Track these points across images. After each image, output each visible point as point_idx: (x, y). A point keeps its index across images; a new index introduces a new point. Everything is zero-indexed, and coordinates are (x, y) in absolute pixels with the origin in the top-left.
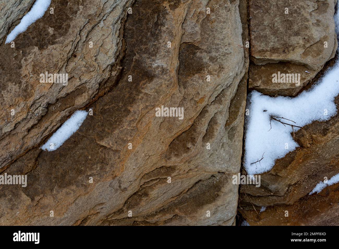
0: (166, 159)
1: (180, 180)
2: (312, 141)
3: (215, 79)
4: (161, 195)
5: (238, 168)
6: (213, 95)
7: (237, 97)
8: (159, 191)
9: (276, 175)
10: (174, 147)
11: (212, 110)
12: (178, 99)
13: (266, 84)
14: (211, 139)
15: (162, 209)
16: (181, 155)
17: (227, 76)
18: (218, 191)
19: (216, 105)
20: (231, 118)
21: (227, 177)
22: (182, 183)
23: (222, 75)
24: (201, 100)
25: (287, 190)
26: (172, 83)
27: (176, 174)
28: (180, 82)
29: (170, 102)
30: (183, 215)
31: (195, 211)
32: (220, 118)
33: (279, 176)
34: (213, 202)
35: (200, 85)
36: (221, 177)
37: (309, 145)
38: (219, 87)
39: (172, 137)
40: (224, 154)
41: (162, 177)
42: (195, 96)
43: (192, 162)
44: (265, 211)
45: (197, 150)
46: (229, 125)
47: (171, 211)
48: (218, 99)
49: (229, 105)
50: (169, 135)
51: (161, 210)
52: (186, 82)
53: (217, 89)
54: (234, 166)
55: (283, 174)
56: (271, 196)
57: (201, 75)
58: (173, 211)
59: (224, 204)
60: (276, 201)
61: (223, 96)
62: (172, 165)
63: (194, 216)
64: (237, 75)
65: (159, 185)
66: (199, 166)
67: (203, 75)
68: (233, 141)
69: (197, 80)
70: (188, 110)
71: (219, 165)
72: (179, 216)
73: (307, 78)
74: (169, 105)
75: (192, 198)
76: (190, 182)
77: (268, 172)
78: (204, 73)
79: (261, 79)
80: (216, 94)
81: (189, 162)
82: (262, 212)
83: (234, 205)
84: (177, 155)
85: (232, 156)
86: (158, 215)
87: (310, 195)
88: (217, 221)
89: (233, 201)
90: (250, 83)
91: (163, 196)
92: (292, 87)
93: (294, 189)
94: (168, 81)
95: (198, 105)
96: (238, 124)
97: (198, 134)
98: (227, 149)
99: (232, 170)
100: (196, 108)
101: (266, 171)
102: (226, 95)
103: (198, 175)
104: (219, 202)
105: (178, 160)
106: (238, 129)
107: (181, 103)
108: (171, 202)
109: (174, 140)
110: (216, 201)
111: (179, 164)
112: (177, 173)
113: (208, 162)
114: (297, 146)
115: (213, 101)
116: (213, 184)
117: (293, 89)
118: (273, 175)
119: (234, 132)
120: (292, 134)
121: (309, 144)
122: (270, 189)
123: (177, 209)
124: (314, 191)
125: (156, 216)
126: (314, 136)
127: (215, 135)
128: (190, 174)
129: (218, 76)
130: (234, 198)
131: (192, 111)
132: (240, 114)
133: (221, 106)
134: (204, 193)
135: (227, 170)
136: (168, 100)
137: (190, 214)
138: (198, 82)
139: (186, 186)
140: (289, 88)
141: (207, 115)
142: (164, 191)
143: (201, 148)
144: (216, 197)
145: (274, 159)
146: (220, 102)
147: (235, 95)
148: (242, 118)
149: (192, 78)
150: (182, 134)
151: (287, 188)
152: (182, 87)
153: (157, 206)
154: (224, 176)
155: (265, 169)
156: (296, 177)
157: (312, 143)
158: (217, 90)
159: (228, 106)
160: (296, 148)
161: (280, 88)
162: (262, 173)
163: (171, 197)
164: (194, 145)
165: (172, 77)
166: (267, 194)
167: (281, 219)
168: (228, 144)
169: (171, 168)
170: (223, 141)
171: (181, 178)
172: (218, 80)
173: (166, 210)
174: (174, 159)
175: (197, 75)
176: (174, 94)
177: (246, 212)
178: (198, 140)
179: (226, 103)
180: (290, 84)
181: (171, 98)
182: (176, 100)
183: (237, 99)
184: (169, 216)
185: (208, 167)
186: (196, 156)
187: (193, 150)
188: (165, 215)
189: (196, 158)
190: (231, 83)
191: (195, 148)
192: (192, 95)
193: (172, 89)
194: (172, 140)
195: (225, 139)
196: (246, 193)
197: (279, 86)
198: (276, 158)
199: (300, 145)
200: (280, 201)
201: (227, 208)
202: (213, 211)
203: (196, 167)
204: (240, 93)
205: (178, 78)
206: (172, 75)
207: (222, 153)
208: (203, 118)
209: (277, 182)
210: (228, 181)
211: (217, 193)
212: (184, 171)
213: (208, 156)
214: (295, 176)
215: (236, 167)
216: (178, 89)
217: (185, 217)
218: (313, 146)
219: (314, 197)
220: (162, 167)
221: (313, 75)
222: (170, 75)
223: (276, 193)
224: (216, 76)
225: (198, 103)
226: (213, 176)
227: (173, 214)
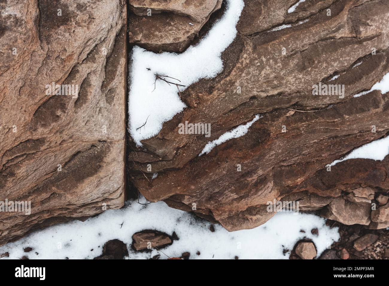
0: (31, 130)
1: (53, 154)
2: (199, 100)
3: (85, 32)
4: (32, 173)
5: (121, 135)
6: (84, 51)
7: (114, 54)
8: (28, 168)
9: (163, 139)
10: (40, 116)
11: (84, 70)
12: (40, 57)
13: (147, 38)
14: (85, 103)
15: (36, 188)
16: (50, 125)
17: (99, 28)
18: (99, 162)
19: (89, 64)
20: (108, 78)
21: (109, 146)
22: (55, 157)
23: (93, 26)
24: (69, 58)
25: (176, 154)
26: (29, 37)
27: (46, 148)
28: (43, 36)
29: (29, 61)
30: (62, 192)
31: (75, 186)
32: (94, 78)
33: (166, 139)
34: (95, 174)
35: (66, 40)
36: (103, 146)
37: (196, 105)
38: (91, 41)
39: (35, 104)
40: (102, 120)
41: (29, 152)
42: (61, 54)
43: (64, 132)
44: (157, 178)
45: (68, 118)
46: (106, 87)
47: (47, 189)
48: (91, 57)
49: (105, 63)
50: (31, 102)
51: (35, 190)
52: (49, 36)
53: (88, 44)
54: (116, 133)
55: (170, 138)
56: (160, 161)
57: (68, 27)
58: (49, 189)
59: (108, 175)
60: (165, 166)
61: (97, 53)
62: (40, 137)
63: (75, 192)
64: (112, 27)
65: (26, 162)
66: (74, 136)
67: (70, 27)
68: (112, 105)
69: (63, 33)
70: (53, 71)
71: (98, 133)
72: (58, 194)
73: (191, 31)
74: (29, 65)
75: (70, 173)
76: (65, 155)
77: (156, 136)
78: (71, 25)
79: (142, 32)
80: (87, 50)
81: (61, 133)
82: (154, 179)
83: (119, 175)
84: (44, 126)
85: (112, 122)
86: (31, 196)
87: (200, 157)
88: (102, 194)
89: (118, 171)
90: (130, 37)
91: (34, 174)
92: (175, 41)
93: (183, 152)
94: (25, 34)
95: (65, 64)
96: (117, 85)
97: (69, 99)
98: (105, 114)
99: (114, 137)
100: (64, 67)
101: (153, 135)
102: (100, 51)
103: (74, 147)
104: (102, 174)
105: (46, 130)
106: (118, 91)
107: (45, 62)
108: (46, 179)
109: (39, 107)
110: (98, 173)
111: (49, 136)
112: (48, 146)
113: (83, 130)
114: (185, 106)
115: (85, 59)
116: (94, 155)
117: (177, 44)
118: (160, 139)
119: (113, 95)
120: (178, 94)
121: (196, 103)
122: (157, 154)
123: (54, 186)
124: (203, 152)
125: (29, 198)
126: (200, 94)
127: (89, 99)
128: (65, 145)
129: (88, 28)
130: (119, 167)
131: (59, 71)
132: (118, 73)
133: (95, 65)
134: (85, 166)
135: (108, 138)
136: (27, 58)
137: (70, 190)
138: (64, 36)
139: (61, 160)
140: (172, 42)
141: (78, 76)
142: (35, 169)
143: (74, 115)
144: (98, 169)
145: (161, 122)
146: (94, 60)
147: (113, 51)
148: (120, 78)
149: (56, 31)
150: (49, 100)
151: (175, 151)
152: (45, 42)
153: (29, 186)
154: (106, 145)
155: (152, 133)
156: (185, 139)
157: (199, 103)
158: (88, 46)
159: (102, 65)
160: (184, 108)
161: (162, 43)
162: (150, 138)
163: (45, 173)
164: (65, 112)
165: (30, 29)
166: (155, 159)
167: (172, 184)
168: (106, 108)
169: (40, 141)
170: (100, 105)
171: (53, 152)
172: (88, 34)
173: (41, 189)
174: (40, 130)
175: (62, 28)
176: (34, 51)
177: (138, 181)
178: (69, 106)
179: (100, 61)
180: (173, 38)
181: (31, 57)
182: (38, 58)
183: (114, 56)
184: (45, 196)
185: (85, 136)
186: (69, 124)
187: (64, 118)
188: (40, 195)
189: (69, 127)
190: (105, 36)
191: (66, 115)
192: (58, 52)
193: (31, 45)
194: (36, 107)
195: (103, 102)
196: (135, 161)
197: (162, 41)
198: (163, 121)
199: (187, 105)
200: (169, 166)
201: (112, 178)
202: (96, 183)
203: (71, 138)
204: (118, 49)
205: (39, 31)
206: (28, 27)
207: (100, 119)
208: (73, 80)
209: (164, 146)
210: (110, 150)
211: (98, 164)
212: (56, 142)
213: (83, 124)
214: (183, 138)
215: (118, 134)
216: (38, 44)
217: (65, 194)
218: (200, 105)
219: (204, 158)
220: (28, 140)
221: (197, 28)
222: (26, 27)
223: (164, 157)
224: (86, 28)
225: (65, 61)
226: (93, 146)
227: (50, 192)
